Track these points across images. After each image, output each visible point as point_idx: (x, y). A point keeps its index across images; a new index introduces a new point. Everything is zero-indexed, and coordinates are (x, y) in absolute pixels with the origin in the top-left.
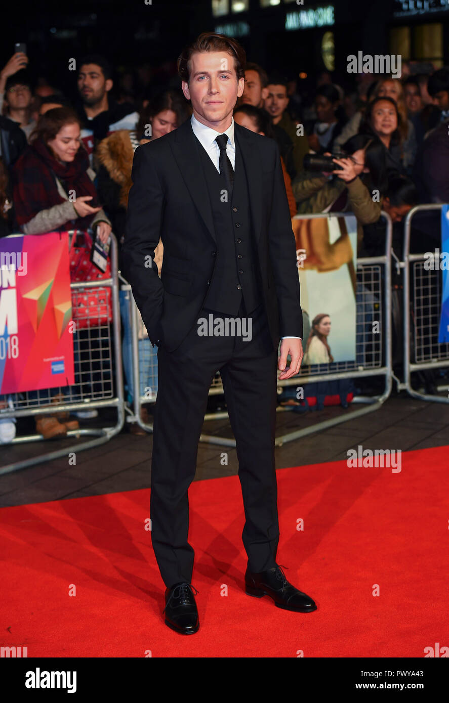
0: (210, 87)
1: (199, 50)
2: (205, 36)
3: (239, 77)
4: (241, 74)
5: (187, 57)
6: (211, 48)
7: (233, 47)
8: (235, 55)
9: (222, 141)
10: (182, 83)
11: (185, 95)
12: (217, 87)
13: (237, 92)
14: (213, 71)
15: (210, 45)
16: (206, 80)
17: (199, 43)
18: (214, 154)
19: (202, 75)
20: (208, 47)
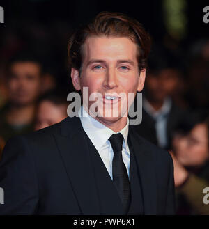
0: (107, 78)
1: (97, 33)
2: (103, 17)
3: (140, 69)
4: (143, 65)
5: (80, 39)
6: (112, 32)
7: (136, 31)
8: (138, 42)
9: (116, 141)
10: (71, 70)
11: (74, 85)
12: (115, 80)
13: (137, 85)
14: (111, 60)
15: (110, 28)
16: (102, 71)
17: (97, 24)
18: (106, 155)
19: (98, 64)
20: (107, 31)
